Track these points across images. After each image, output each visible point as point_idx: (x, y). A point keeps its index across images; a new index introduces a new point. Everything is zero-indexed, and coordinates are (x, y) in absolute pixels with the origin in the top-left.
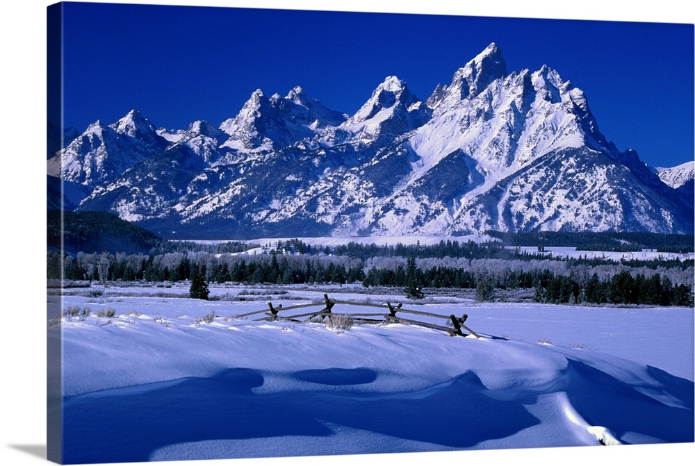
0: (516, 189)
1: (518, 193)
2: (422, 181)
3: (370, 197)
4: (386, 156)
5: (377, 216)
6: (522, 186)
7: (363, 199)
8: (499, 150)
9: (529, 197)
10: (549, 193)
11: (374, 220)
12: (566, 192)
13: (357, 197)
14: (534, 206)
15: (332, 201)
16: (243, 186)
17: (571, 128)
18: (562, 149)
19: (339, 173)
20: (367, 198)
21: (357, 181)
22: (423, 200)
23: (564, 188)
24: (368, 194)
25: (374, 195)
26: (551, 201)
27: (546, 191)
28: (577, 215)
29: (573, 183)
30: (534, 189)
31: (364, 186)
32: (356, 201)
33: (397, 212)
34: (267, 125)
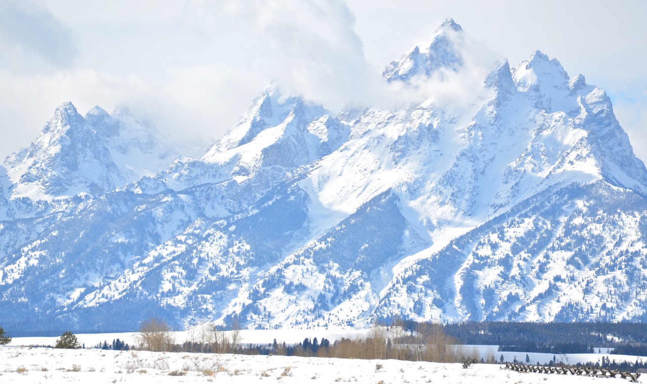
0: (485, 251)
1: (488, 257)
2: (329, 240)
3: (244, 267)
4: (270, 203)
5: (255, 296)
6: (494, 247)
7: (234, 269)
8: (456, 189)
9: (506, 263)
10: (541, 257)
11: (251, 301)
12: (568, 255)
13: (223, 267)
14: (513, 277)
15: (184, 273)
16: (42, 252)
17: (579, 152)
18: (564, 186)
19: (195, 229)
20: (239, 267)
21: (224, 242)
22: (330, 268)
23: (567, 248)
24: (242, 263)
25: (250, 263)
26: (543, 269)
27: (534, 253)
28: (587, 291)
29: (581, 240)
30: (515, 250)
31: (235, 249)
32: (224, 273)
33: (288, 289)
34: (80, 157)
